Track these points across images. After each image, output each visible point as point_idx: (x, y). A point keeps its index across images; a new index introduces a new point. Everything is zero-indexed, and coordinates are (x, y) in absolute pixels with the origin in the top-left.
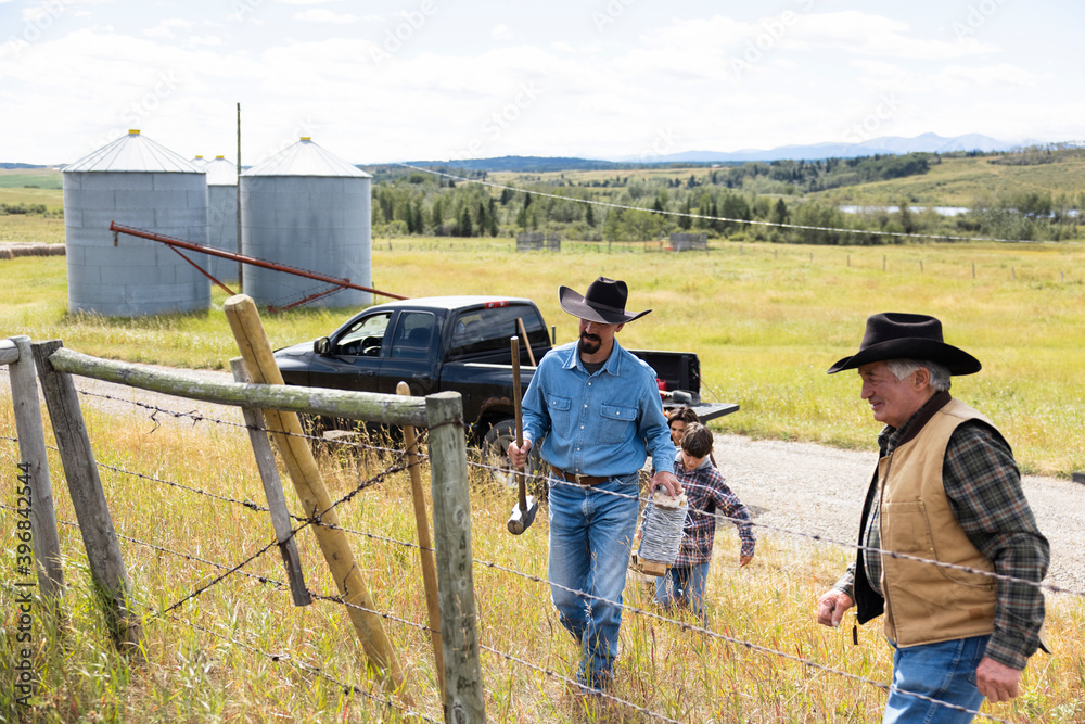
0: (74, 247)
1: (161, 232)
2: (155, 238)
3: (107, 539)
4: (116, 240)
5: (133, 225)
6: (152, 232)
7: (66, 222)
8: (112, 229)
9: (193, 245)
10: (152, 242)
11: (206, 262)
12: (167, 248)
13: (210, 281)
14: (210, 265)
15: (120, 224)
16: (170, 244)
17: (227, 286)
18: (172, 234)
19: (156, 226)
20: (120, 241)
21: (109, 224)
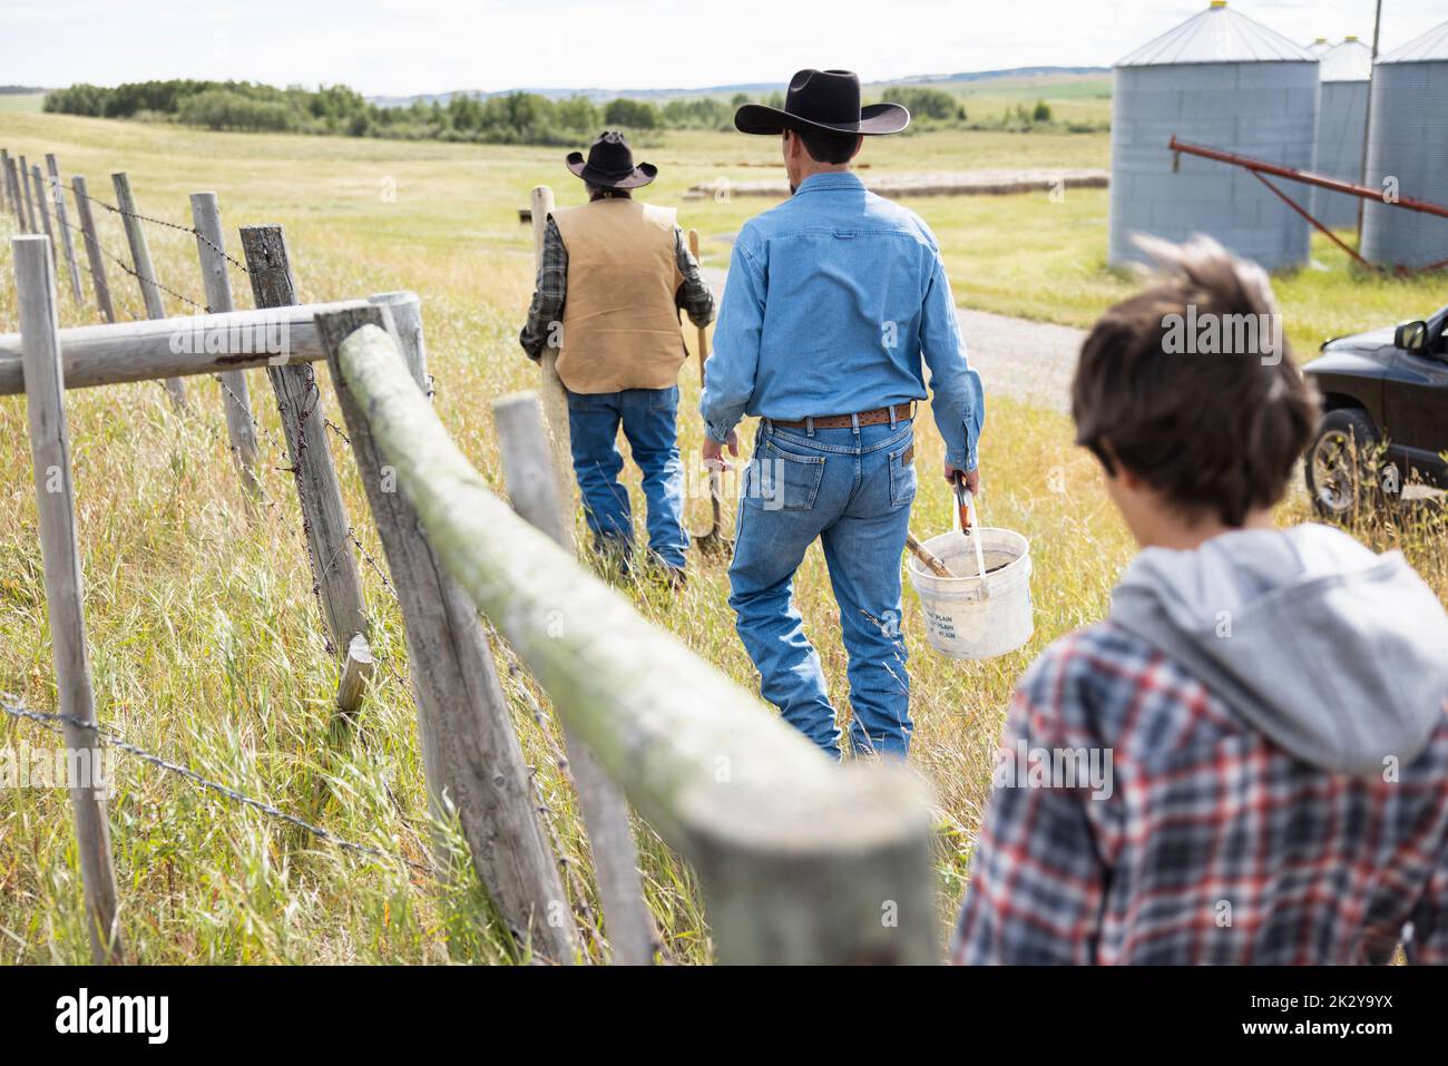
0: (1120, 173)
1: (1244, 152)
2: (1232, 160)
3: (494, 794)
4: (1176, 164)
5: (1202, 141)
6: (1228, 151)
7: (1113, 137)
8: (1173, 146)
9: (1288, 170)
10: (1229, 167)
11: (1306, 197)
12: (1249, 176)
13: (1311, 226)
14: (1314, 201)
15: (1185, 139)
16: (1254, 168)
17: (1338, 234)
18: (1260, 155)
19: (1236, 142)
20: (1182, 165)
21: (1167, 140)
